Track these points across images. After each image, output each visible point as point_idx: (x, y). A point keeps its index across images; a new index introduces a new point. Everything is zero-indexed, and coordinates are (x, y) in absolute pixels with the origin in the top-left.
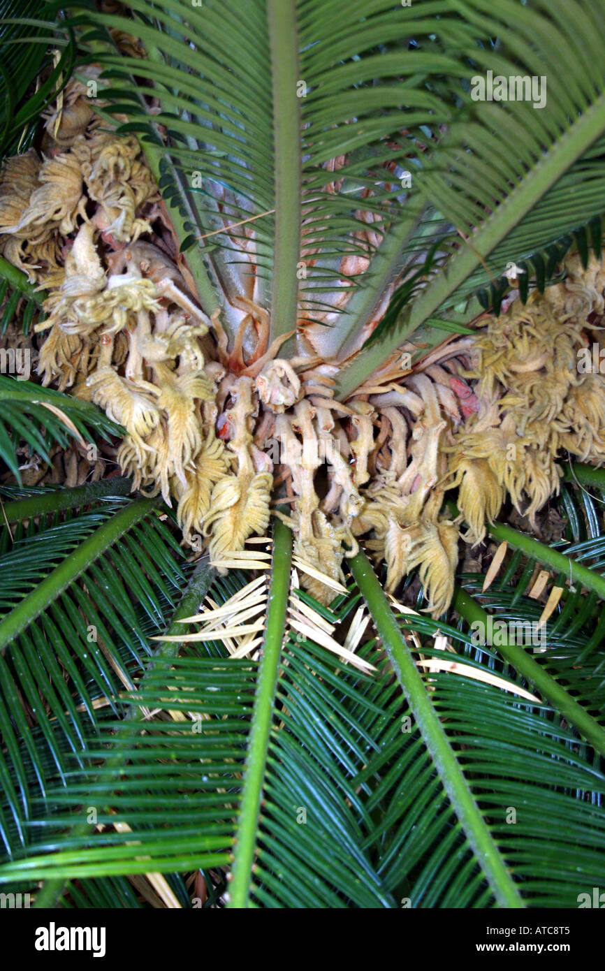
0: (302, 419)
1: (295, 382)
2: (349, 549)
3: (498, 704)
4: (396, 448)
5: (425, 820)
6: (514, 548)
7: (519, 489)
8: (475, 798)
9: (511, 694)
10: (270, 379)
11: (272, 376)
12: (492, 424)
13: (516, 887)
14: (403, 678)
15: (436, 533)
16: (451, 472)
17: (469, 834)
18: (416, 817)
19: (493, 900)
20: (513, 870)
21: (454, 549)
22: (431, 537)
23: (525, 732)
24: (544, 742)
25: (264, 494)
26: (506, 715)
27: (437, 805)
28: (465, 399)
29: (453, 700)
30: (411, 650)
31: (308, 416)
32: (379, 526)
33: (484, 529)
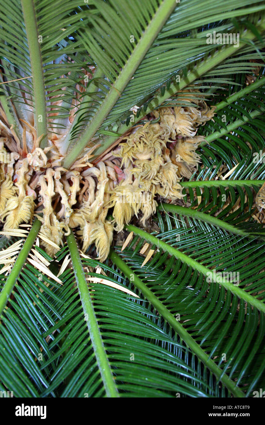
0: (49, 175)
1: (45, 159)
2: (66, 232)
3: (119, 298)
4: (90, 193)
5: (78, 351)
6: (136, 235)
7: (138, 209)
8: (103, 341)
9: (126, 293)
10: (33, 156)
11: (35, 155)
12: (129, 183)
13: (116, 387)
14: (79, 285)
15: (103, 226)
16: (111, 201)
17: (97, 359)
18: (74, 350)
19: (104, 393)
20: (116, 378)
21: (111, 234)
22: (101, 228)
23: (130, 310)
24: (138, 315)
25: (28, 205)
26: (122, 302)
27: (85, 344)
28: (120, 174)
29: (99, 295)
30: (85, 273)
31: (51, 174)
32: (81, 224)
33: (123, 225)
